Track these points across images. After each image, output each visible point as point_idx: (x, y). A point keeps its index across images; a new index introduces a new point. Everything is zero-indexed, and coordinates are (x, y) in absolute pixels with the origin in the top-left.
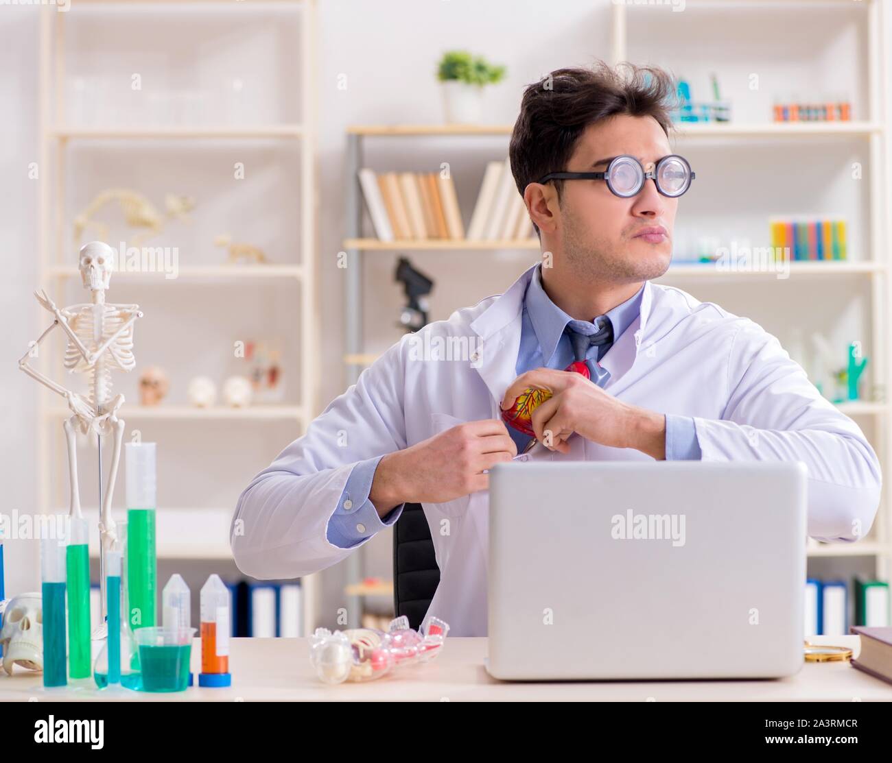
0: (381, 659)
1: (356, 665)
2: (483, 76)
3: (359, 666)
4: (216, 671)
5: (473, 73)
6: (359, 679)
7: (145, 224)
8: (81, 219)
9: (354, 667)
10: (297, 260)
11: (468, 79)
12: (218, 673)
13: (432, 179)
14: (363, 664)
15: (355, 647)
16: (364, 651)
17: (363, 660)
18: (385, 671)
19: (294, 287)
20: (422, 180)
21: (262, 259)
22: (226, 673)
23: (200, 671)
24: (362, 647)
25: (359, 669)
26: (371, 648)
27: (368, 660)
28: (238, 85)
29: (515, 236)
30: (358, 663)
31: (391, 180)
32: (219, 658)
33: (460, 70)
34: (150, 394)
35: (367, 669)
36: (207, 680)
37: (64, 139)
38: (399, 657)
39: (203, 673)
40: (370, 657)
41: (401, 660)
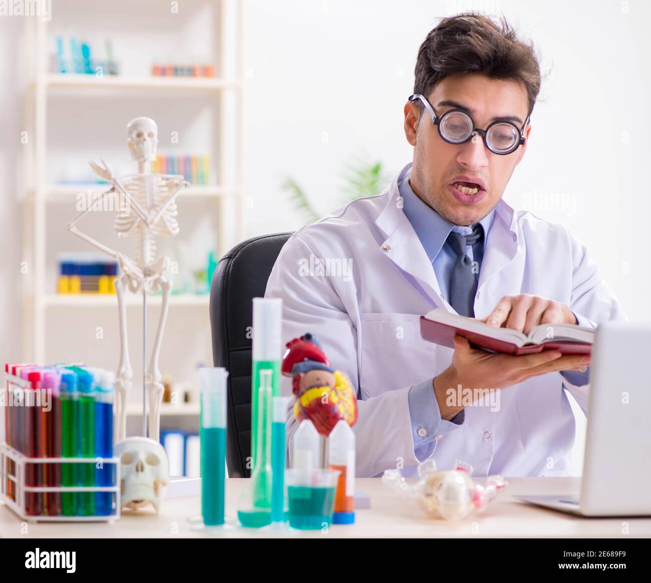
39: (335, 512)
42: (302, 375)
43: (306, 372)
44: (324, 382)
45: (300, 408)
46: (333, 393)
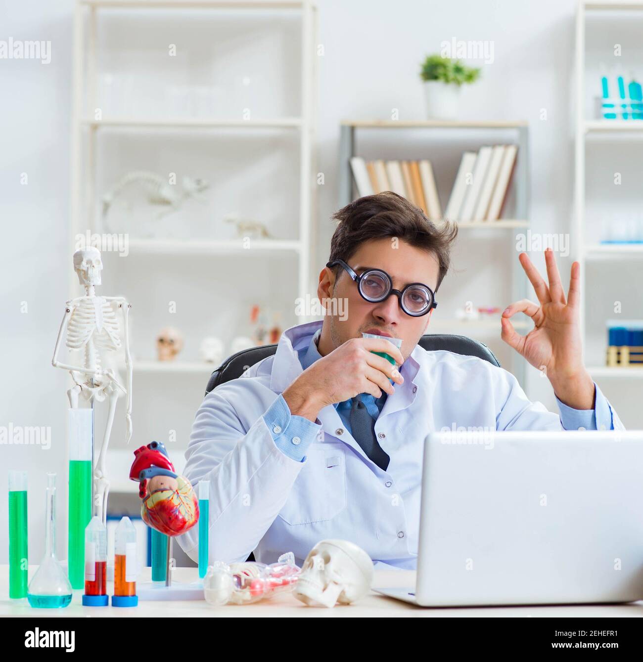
0: (258, 586)
1: (237, 591)
2: (460, 77)
3: (241, 592)
4: (125, 594)
5: (451, 74)
6: (241, 602)
7: (165, 202)
8: (108, 197)
9: (235, 592)
10: (295, 235)
11: (447, 80)
12: (127, 596)
13: (414, 166)
14: (244, 590)
15: (238, 577)
16: (245, 580)
17: (244, 587)
18: (261, 597)
19: (293, 258)
20: (405, 166)
21: (266, 234)
22: (134, 595)
23: (113, 594)
24: (243, 577)
25: (240, 594)
26: (251, 577)
27: (248, 587)
28: (246, 81)
29: (485, 218)
30: (239, 589)
31: (379, 166)
32: (128, 583)
33: (440, 71)
34: (166, 350)
35: (247, 594)
36: (117, 601)
37: (95, 127)
38: (274, 585)
39: (115, 595)
40: (250, 585)
41: (276, 588)
42: (148, 480)
43: (151, 478)
44: (167, 487)
45: (146, 510)
46: (175, 496)
